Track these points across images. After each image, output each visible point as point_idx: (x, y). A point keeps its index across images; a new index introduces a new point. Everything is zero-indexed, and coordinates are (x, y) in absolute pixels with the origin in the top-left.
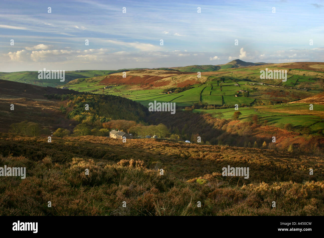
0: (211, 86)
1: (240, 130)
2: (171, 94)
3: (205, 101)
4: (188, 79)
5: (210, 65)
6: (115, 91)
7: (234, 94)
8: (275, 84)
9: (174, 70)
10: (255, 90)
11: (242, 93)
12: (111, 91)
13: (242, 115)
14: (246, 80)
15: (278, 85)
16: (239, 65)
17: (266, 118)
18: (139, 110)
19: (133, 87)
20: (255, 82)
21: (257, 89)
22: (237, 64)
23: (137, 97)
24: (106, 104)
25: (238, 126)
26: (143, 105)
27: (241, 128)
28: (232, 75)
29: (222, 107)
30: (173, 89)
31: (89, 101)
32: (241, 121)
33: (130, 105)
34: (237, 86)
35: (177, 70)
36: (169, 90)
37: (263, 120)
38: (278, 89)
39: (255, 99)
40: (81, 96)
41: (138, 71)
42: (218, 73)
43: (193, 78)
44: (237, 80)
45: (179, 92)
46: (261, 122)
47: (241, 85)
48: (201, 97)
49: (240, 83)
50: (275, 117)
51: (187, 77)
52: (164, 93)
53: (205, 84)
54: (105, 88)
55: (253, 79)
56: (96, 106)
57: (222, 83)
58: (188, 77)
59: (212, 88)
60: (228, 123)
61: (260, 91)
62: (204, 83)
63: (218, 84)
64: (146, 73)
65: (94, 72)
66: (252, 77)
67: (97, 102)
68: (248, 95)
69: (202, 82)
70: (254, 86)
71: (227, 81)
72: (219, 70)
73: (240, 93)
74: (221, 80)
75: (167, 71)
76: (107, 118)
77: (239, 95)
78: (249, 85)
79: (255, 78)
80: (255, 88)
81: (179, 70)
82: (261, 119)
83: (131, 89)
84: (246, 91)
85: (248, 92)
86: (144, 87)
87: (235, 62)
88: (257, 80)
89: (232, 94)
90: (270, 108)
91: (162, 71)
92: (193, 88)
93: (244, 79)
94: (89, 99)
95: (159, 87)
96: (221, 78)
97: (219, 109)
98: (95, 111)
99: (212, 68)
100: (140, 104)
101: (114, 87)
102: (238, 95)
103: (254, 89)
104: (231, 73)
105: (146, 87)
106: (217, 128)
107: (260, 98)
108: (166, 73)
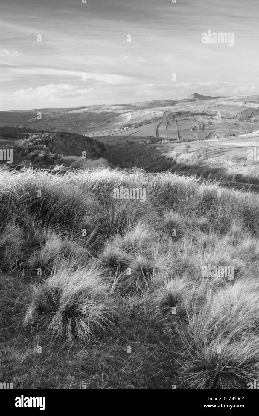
0: (167, 121)
1: (188, 162)
2: (128, 130)
3: (161, 136)
4: (144, 115)
5: (168, 100)
6: (73, 129)
7: (189, 128)
8: (230, 117)
9: (131, 106)
10: (211, 123)
11: (198, 127)
12: (69, 129)
13: (191, 149)
14: (203, 114)
15: (233, 118)
16: (196, 99)
17: (214, 151)
18: (95, 146)
19: (91, 124)
20: (210, 115)
21: (212, 122)
22: (195, 98)
23: (95, 134)
24: (61, 141)
25: (187, 159)
26: (99, 142)
27: (190, 161)
28: (188, 109)
29: (176, 141)
30: (129, 125)
31: (44, 139)
32: (191, 155)
33: (86, 142)
34: (193, 120)
35: (134, 106)
36: (126, 126)
37: (211, 153)
38: (233, 122)
39: (210, 133)
40: (36, 135)
41: (96, 108)
42: (174, 108)
43: (150, 113)
44: (193, 114)
45: (136, 128)
46: (209, 155)
47: (197, 119)
48: (157, 131)
49: (196, 117)
50: (222, 149)
51: (143, 112)
52: (120, 129)
53: (162, 119)
54: (63, 126)
55: (209, 113)
56: (50, 144)
57: (178, 118)
58: (145, 112)
59: (168, 122)
60: (178, 156)
61: (215, 125)
62: (160, 118)
63: (174, 119)
64: (103, 109)
65: (52, 110)
66: (208, 111)
67: (51, 140)
68: (203, 129)
69: (158, 117)
70: (209, 120)
71: (183, 115)
72: (176, 104)
73: (195, 127)
74: (177, 115)
75: (124, 107)
76: (58, 155)
77: (195, 129)
78: (205, 118)
79: (211, 112)
80: (211, 121)
81: (137, 105)
82: (209, 152)
83: (88, 126)
84: (201, 125)
85: (204, 126)
86: (101, 123)
87: (193, 96)
88: (213, 114)
89: (188, 129)
90: (221, 141)
91: (119, 107)
92: (149, 123)
93: (200, 113)
94: (44, 138)
95: (116, 123)
96: (177, 113)
97: (173, 143)
98: (48, 149)
99: (170, 102)
100: (96, 141)
101: (72, 124)
102: (193, 129)
103: (209, 122)
104: (187, 108)
105: (103, 124)
106: (167, 162)
107: (215, 131)
108: (124, 109)
